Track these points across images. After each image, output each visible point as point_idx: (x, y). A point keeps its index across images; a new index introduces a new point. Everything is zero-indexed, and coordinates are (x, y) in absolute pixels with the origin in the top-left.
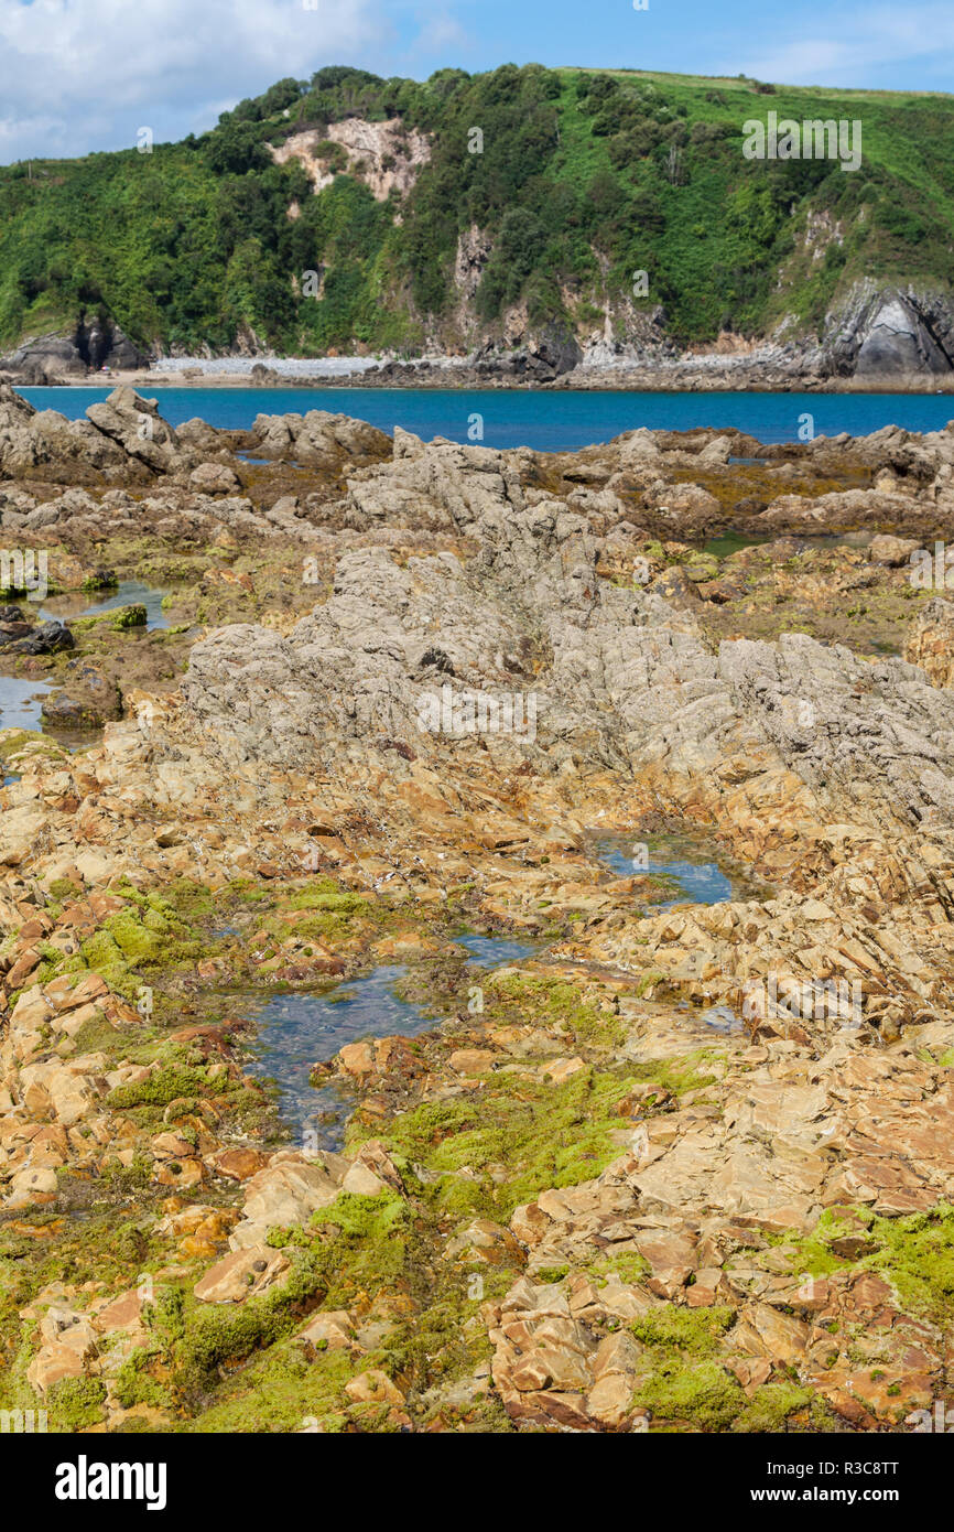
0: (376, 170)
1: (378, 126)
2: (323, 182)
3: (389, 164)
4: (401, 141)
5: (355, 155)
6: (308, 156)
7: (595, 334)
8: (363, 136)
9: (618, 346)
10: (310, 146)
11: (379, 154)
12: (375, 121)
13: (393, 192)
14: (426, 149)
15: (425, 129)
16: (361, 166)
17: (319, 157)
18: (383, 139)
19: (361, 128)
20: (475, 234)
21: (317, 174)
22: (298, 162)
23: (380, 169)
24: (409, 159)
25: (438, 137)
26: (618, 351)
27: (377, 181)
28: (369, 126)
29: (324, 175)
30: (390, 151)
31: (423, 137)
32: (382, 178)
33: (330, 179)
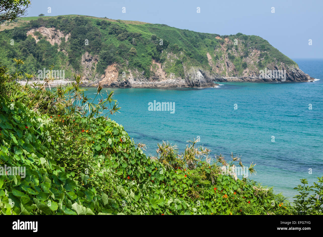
0: (50, 39)
1: (49, 29)
2: (37, 41)
3: (53, 37)
4: (56, 32)
5: (44, 35)
6: (33, 35)
7: (129, 77)
8: (45, 31)
9: (135, 79)
10: (33, 32)
11: (51, 35)
12: (48, 28)
13: (56, 44)
14: (63, 34)
15: (62, 30)
16: (46, 37)
17: (36, 35)
18: (50, 31)
19: (44, 29)
20: (87, 54)
21: (36, 39)
22: (31, 36)
23: (51, 38)
24: (59, 36)
25: (65, 32)
26: (135, 80)
27: (51, 41)
28: (47, 29)
29: (37, 39)
30: (53, 34)
31: (62, 32)
32: (52, 40)
33: (39, 40)
